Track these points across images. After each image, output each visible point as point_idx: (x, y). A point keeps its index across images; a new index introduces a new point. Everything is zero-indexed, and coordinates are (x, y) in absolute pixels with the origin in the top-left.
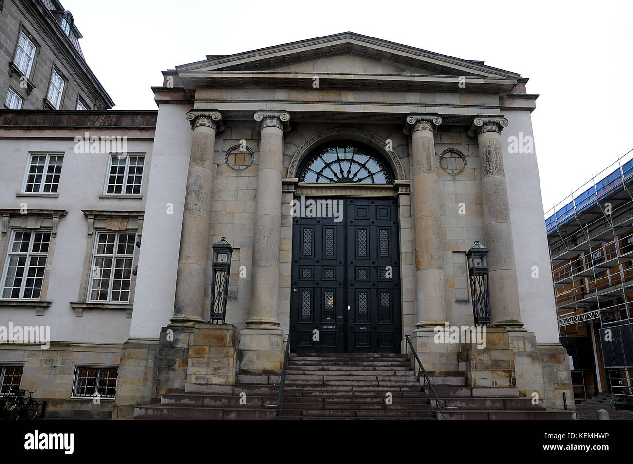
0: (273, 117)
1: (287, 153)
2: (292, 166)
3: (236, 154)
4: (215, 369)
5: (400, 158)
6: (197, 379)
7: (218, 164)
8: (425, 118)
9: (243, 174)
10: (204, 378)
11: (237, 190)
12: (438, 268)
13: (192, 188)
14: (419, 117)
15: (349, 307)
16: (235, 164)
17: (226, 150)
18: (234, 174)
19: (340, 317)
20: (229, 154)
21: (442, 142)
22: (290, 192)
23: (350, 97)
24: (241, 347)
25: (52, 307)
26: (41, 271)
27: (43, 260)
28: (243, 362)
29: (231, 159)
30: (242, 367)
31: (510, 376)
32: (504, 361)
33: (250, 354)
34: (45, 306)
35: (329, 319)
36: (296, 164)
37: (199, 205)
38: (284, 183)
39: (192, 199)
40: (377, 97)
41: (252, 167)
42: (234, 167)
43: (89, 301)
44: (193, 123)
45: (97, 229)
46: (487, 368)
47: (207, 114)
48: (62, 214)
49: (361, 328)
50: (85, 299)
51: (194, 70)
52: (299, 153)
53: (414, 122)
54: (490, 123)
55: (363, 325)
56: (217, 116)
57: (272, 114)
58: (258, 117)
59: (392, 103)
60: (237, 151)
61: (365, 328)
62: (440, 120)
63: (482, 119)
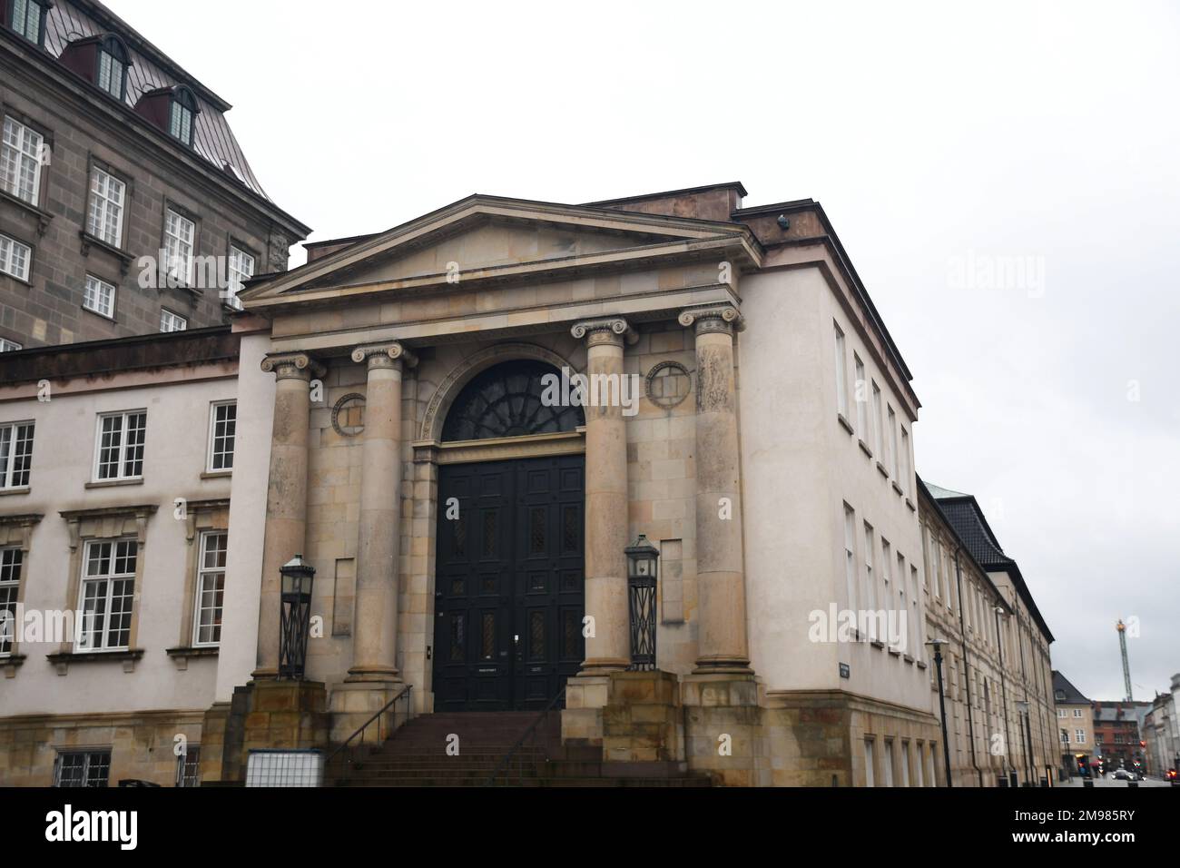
0: (379, 353)
1: (421, 398)
2: (428, 419)
3: (348, 409)
7: (322, 430)
8: (600, 324)
9: (356, 441)
11: (349, 468)
12: (608, 575)
13: (272, 478)
14: (591, 324)
15: (517, 638)
16: (347, 425)
17: (333, 404)
18: (344, 442)
19: (503, 654)
20: (337, 410)
21: (654, 350)
22: (426, 462)
23: (488, 303)
25: (146, 659)
26: (129, 604)
27: (130, 585)
29: (341, 418)
31: (658, 746)
32: (651, 724)
34: (136, 656)
35: (488, 657)
36: (434, 414)
37: (283, 502)
38: (416, 449)
39: (273, 495)
40: (529, 297)
42: (346, 430)
43: (196, 644)
45: (201, 530)
46: (626, 735)
47: (289, 358)
48: (149, 510)
49: (534, 670)
50: (189, 640)
51: (261, 295)
52: (437, 396)
53: (583, 332)
54: (705, 318)
55: (536, 666)
56: (304, 360)
57: (376, 348)
58: (357, 356)
59: (550, 306)
60: (350, 404)
61: (539, 669)
62: (624, 325)
63: (692, 312)
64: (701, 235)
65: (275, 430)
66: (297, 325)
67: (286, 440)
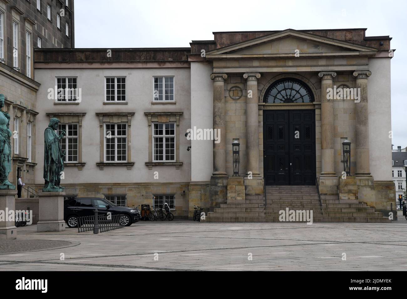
0: (253, 76)
1: (259, 89)
2: (262, 96)
3: (233, 90)
4: (238, 194)
5: (316, 89)
6: (231, 198)
7: (225, 97)
8: (328, 73)
9: (238, 101)
10: (234, 198)
11: (236, 110)
12: (331, 148)
13: (217, 113)
14: (325, 73)
15: (291, 164)
16: (233, 96)
17: (229, 89)
18: (234, 102)
19: (287, 169)
20: (230, 91)
21: (339, 80)
22: (261, 110)
23: (290, 63)
24: (246, 185)
28: (246, 191)
29: (231, 93)
30: (246, 193)
31: (356, 196)
32: (354, 190)
33: (250, 187)
34: (131, 164)
35: (281, 169)
36: (263, 94)
37: (221, 122)
38: (259, 105)
39: (217, 119)
41: (242, 98)
42: (233, 97)
43: (154, 161)
44: (213, 80)
45: (153, 122)
46: (346, 193)
47: (221, 75)
48: (133, 114)
49: (297, 173)
50: (152, 160)
51: (212, 54)
52: (265, 89)
53: (322, 75)
54: (361, 74)
55: (298, 172)
56: (226, 76)
57: (252, 74)
58: (245, 76)
59: (311, 66)
60: (234, 89)
61: (298, 173)
62: (336, 74)
63: (358, 72)
64: (363, 50)
65: (216, 98)
66: (223, 64)
67: (221, 101)
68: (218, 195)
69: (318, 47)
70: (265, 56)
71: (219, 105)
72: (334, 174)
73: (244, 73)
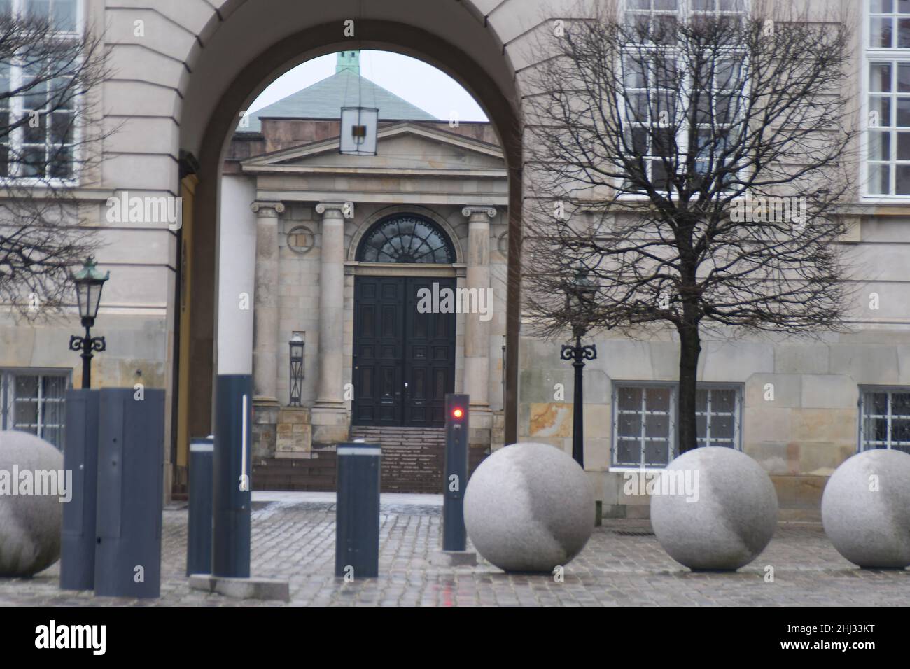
1: (347, 233)
2: (353, 247)
3: (296, 235)
4: (297, 441)
5: (459, 239)
6: (284, 448)
7: (281, 247)
8: (480, 210)
9: (306, 257)
10: (289, 448)
11: (300, 274)
12: (482, 356)
13: (261, 281)
14: (475, 209)
15: (406, 384)
16: (296, 246)
17: (287, 231)
18: (296, 257)
19: (398, 393)
20: (290, 235)
21: (503, 222)
22: (351, 275)
23: (409, 187)
24: (314, 423)
28: (315, 435)
29: (293, 239)
30: (314, 439)
33: (321, 428)
35: (387, 395)
36: (356, 245)
37: (270, 297)
38: (346, 266)
39: (262, 292)
40: (435, 187)
41: (314, 251)
42: (297, 249)
44: (257, 213)
47: (271, 204)
49: (417, 403)
51: (256, 164)
53: (470, 213)
55: (418, 401)
56: (281, 208)
57: (333, 206)
58: (320, 209)
59: (449, 194)
60: (298, 232)
61: (420, 403)
62: (495, 212)
65: (261, 251)
66: (276, 183)
67: (270, 257)
68: (259, 441)
69: (463, 158)
70: (360, 171)
71: (268, 264)
72: (487, 406)
73: (318, 203)
